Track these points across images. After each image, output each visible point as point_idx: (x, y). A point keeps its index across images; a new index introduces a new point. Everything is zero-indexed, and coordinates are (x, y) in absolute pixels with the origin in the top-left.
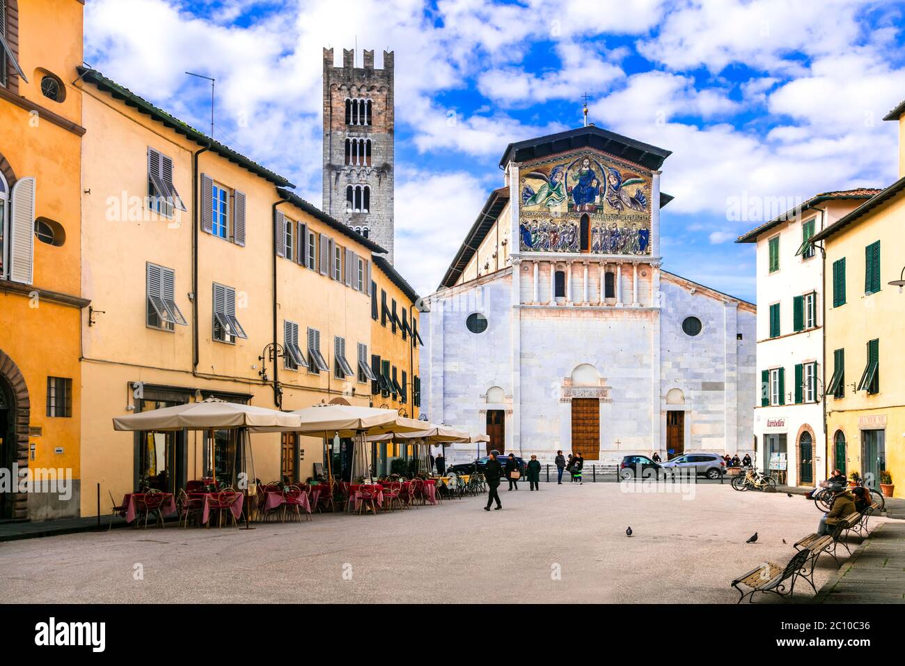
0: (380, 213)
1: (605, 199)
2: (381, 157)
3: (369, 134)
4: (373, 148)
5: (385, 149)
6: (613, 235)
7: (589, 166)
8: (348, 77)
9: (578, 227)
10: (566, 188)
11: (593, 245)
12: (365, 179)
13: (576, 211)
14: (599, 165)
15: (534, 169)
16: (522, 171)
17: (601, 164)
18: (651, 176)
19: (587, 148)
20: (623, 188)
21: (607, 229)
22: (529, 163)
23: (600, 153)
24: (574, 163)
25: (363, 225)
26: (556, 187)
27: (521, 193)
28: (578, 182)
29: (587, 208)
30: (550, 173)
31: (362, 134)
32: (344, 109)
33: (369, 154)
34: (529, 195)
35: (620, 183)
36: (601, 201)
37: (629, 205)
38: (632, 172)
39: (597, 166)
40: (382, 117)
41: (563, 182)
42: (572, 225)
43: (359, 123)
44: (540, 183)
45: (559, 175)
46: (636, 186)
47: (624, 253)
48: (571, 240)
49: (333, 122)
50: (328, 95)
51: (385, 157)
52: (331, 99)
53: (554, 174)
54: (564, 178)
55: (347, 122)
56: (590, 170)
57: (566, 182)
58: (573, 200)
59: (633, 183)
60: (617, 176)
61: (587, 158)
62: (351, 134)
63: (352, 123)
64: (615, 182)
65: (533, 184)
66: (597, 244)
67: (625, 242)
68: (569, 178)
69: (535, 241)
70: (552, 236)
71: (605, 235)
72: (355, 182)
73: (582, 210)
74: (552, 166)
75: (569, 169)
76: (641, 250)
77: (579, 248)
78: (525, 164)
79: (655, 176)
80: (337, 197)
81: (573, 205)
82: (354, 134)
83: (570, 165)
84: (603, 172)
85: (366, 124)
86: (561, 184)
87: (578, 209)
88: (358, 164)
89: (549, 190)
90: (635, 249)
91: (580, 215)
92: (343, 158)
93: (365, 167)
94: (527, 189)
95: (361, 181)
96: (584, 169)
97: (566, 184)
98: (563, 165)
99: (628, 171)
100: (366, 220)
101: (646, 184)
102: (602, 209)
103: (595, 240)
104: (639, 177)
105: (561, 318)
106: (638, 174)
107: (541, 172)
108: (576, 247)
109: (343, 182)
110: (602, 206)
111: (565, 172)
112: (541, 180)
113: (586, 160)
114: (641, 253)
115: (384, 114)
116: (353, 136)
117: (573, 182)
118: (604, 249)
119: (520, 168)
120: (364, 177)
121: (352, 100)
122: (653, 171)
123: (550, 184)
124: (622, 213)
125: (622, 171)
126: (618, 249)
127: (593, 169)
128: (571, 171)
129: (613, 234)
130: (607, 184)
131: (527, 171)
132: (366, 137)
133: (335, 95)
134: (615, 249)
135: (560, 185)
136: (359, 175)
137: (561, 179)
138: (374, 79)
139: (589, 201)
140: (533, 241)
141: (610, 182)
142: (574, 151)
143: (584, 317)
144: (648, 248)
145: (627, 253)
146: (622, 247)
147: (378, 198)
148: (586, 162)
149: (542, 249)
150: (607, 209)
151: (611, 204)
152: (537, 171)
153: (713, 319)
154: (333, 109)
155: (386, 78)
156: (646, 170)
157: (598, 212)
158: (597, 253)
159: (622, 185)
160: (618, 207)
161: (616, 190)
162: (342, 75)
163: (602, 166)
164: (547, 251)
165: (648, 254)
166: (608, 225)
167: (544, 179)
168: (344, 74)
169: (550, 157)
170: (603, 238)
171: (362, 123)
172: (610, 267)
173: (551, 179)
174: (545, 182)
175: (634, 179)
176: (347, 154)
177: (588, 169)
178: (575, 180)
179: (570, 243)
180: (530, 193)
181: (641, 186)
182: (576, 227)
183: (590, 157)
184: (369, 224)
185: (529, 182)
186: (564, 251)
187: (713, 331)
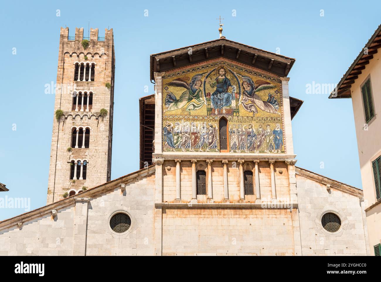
0: (97, 148)
1: (240, 103)
2: (100, 104)
3: (92, 88)
4: (94, 98)
5: (103, 99)
6: (249, 136)
7: (224, 75)
8: (78, 47)
9: (217, 128)
10: (205, 94)
11: (232, 144)
12: (86, 122)
13: (215, 114)
14: (233, 74)
15: (176, 78)
16: (165, 80)
17: (235, 73)
18: (281, 82)
19: (221, 59)
20: (256, 93)
21: (244, 130)
22: (171, 73)
23: (234, 63)
24: (211, 73)
25: (83, 158)
26: (196, 94)
27: (164, 99)
28: (215, 89)
29: (224, 111)
30: (190, 81)
31: (86, 88)
32: (73, 70)
33: (91, 103)
34: (172, 101)
35: (253, 89)
36: (237, 105)
37: (263, 108)
38: (264, 79)
39: (232, 75)
40: (102, 75)
41: (202, 89)
42: (212, 127)
43: (84, 80)
44: (181, 90)
45: (198, 83)
46: (267, 91)
47: (260, 152)
48: (210, 141)
49: (64, 80)
50: (62, 60)
51: (103, 105)
52: (64, 63)
53: (193, 82)
54: (203, 85)
55: (76, 79)
56: (226, 78)
57: (205, 89)
58: (212, 105)
59: (265, 88)
60: (250, 84)
61: (222, 68)
62: (78, 88)
63: (79, 80)
64: (249, 88)
65: (175, 92)
66: (235, 144)
67: (260, 142)
68: (208, 86)
69: (177, 142)
70: (193, 137)
71: (242, 135)
72: (79, 124)
73: (220, 113)
74: (191, 75)
75: (207, 77)
76: (276, 149)
77: (219, 148)
78: (167, 74)
79: (284, 82)
80: (64, 136)
81: (211, 109)
82: (80, 88)
83: (207, 74)
84: (237, 80)
85: (90, 80)
86: (201, 91)
87: (216, 112)
88: (82, 110)
89: (189, 96)
90: (271, 148)
91: (218, 118)
92: (70, 106)
93: (87, 112)
94: (170, 96)
95: (83, 123)
96: (220, 77)
97: (205, 91)
98: (202, 75)
99: (260, 78)
100: (86, 154)
101: (276, 89)
102: (238, 112)
103: (233, 140)
104: (269, 83)
105: (202, 216)
106: (268, 81)
107: (182, 81)
108: (216, 147)
109: (69, 124)
110: (238, 110)
111: (203, 80)
112: (182, 88)
113: (222, 70)
114: (276, 151)
115: (103, 73)
116: (79, 90)
117: (211, 89)
118: (241, 147)
119: (163, 77)
120: (86, 120)
121: (80, 63)
122: (281, 78)
123: (191, 90)
124: (257, 115)
125: (255, 79)
126: (254, 148)
127: (229, 77)
128: (209, 79)
129: (249, 134)
130: (242, 90)
131: (170, 80)
132: (89, 89)
133: (67, 59)
134: (252, 148)
135: (199, 92)
136: (82, 119)
137: (200, 86)
138: (97, 48)
139: (226, 105)
140: (175, 142)
141: (244, 88)
142: (211, 62)
143: (224, 215)
144: (283, 146)
145: (263, 152)
146: (259, 146)
147: (96, 136)
148: (222, 72)
149: (183, 149)
150: (243, 111)
151: (246, 108)
152: (179, 79)
153: (350, 215)
154: (65, 70)
155: (106, 47)
156: (276, 77)
157: (235, 114)
158: (235, 152)
159: (255, 90)
160: (253, 110)
161: (250, 95)
162: (73, 46)
163: (236, 75)
164: (188, 151)
165: (283, 152)
166: (244, 127)
167: (185, 87)
168: (75, 45)
169: (189, 68)
170: (240, 139)
171: (87, 80)
172: (248, 164)
173: (192, 86)
174: (186, 90)
175: (265, 85)
176: (74, 103)
177: (224, 77)
178: (213, 87)
179: (210, 144)
180: (173, 99)
181: (272, 91)
182: (215, 128)
183: (225, 67)
184: (88, 157)
185: (171, 89)
186: (205, 151)
187: (353, 226)
